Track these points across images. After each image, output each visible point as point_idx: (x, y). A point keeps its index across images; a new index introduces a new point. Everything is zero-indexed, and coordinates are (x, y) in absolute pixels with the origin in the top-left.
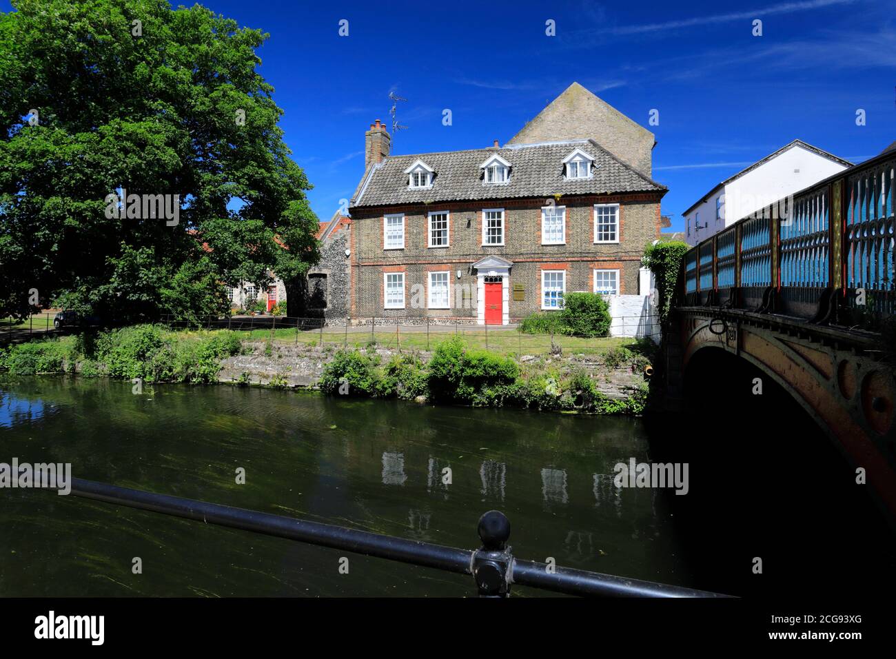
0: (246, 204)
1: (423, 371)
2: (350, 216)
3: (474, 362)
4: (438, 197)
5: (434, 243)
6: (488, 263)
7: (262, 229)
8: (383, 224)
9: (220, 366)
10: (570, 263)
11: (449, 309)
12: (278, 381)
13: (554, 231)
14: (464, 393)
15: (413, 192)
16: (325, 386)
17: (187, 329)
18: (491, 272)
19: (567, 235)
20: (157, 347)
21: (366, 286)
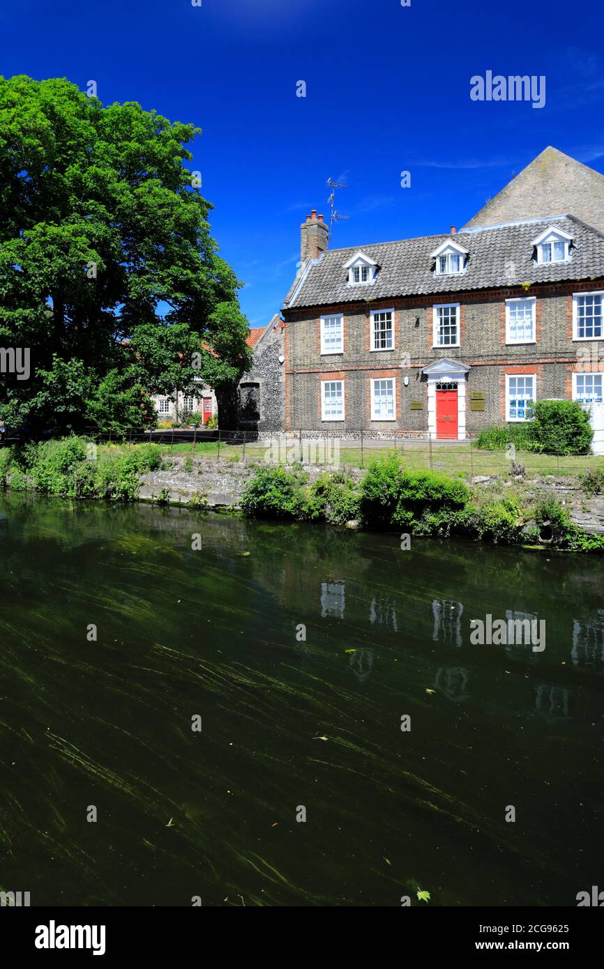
0: (173, 309)
1: (354, 492)
2: (284, 319)
3: (413, 483)
4: (381, 294)
5: (377, 345)
6: (440, 367)
7: (188, 333)
8: (319, 327)
9: (140, 482)
10: (542, 366)
11: (394, 421)
12: (197, 499)
13: (520, 328)
14: (402, 519)
15: (353, 289)
16: (247, 506)
17: (109, 442)
18: (444, 378)
19: (538, 332)
20: (81, 460)
21: (301, 395)
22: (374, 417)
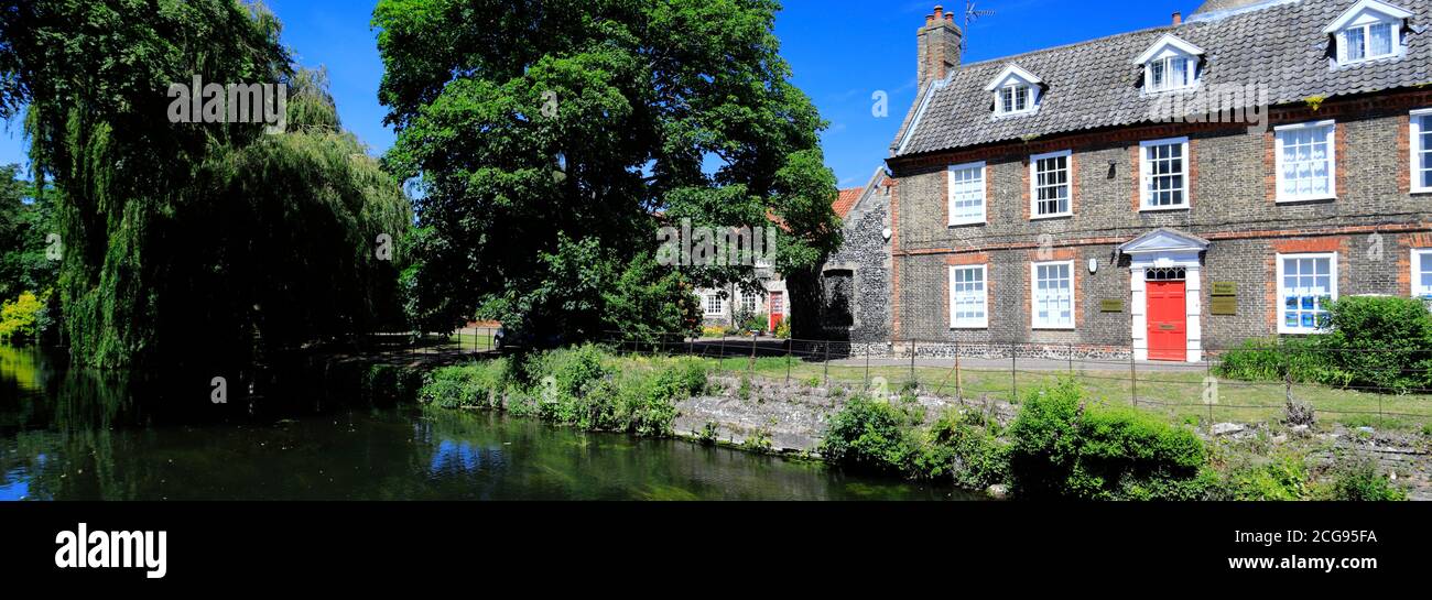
0: (726, 164)
1: (1000, 440)
2: (890, 172)
3: (1102, 429)
4: (1049, 128)
5: (1042, 209)
6: (1154, 242)
7: (746, 197)
8: (946, 182)
9: (676, 411)
10: (1349, 237)
11: (1072, 330)
12: (757, 439)
13: (1303, 174)
14: (1083, 487)
15: (1002, 121)
16: (830, 454)
17: (635, 353)
18: (1160, 259)
19: (1339, 180)
20: (596, 377)
21: (918, 288)
22: (1037, 322)
